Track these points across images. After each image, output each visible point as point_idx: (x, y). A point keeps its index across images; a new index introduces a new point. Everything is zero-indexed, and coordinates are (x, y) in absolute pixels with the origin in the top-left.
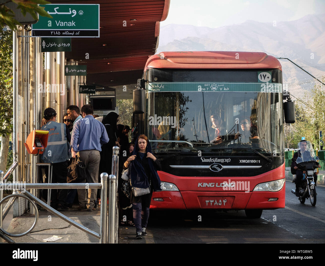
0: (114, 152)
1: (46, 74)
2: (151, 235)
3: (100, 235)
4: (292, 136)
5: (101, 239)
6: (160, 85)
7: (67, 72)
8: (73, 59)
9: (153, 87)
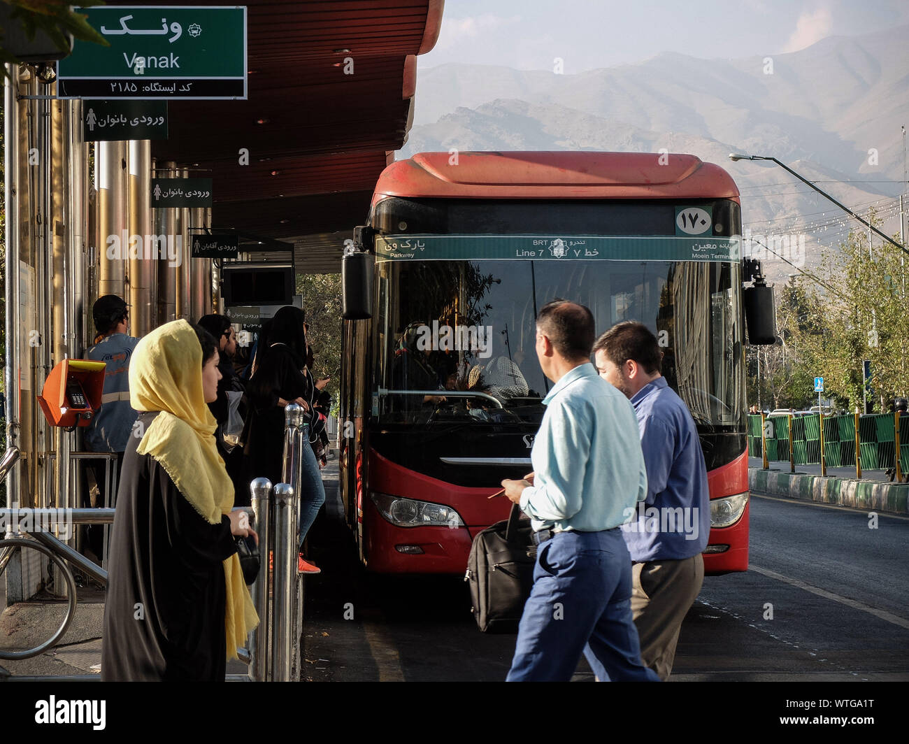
0: (288, 419)
1: (99, 203)
2: (394, 653)
3: (249, 653)
4: (787, 375)
5: (252, 663)
6: (413, 242)
7: (157, 199)
8: (173, 161)
9: (396, 247)
